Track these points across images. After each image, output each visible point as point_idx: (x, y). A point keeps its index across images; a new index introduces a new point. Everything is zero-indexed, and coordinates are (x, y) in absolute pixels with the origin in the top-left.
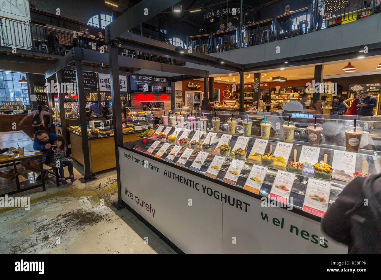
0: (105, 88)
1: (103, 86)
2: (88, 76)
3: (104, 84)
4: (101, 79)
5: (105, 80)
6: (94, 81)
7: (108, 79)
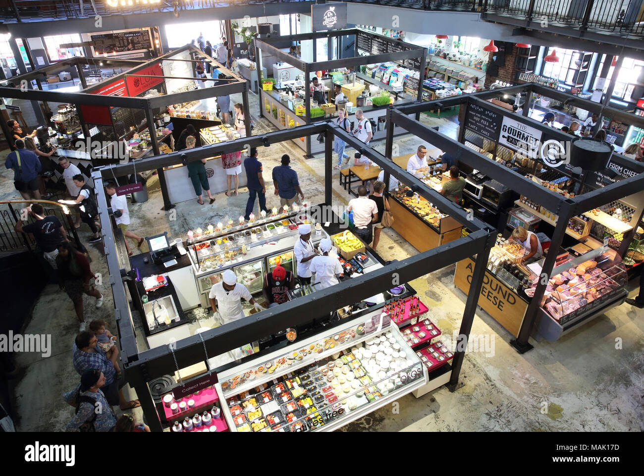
0: (505, 139)
1: (504, 137)
2: (491, 117)
3: (506, 134)
4: (504, 126)
5: (509, 128)
6: (495, 126)
7: (513, 128)
